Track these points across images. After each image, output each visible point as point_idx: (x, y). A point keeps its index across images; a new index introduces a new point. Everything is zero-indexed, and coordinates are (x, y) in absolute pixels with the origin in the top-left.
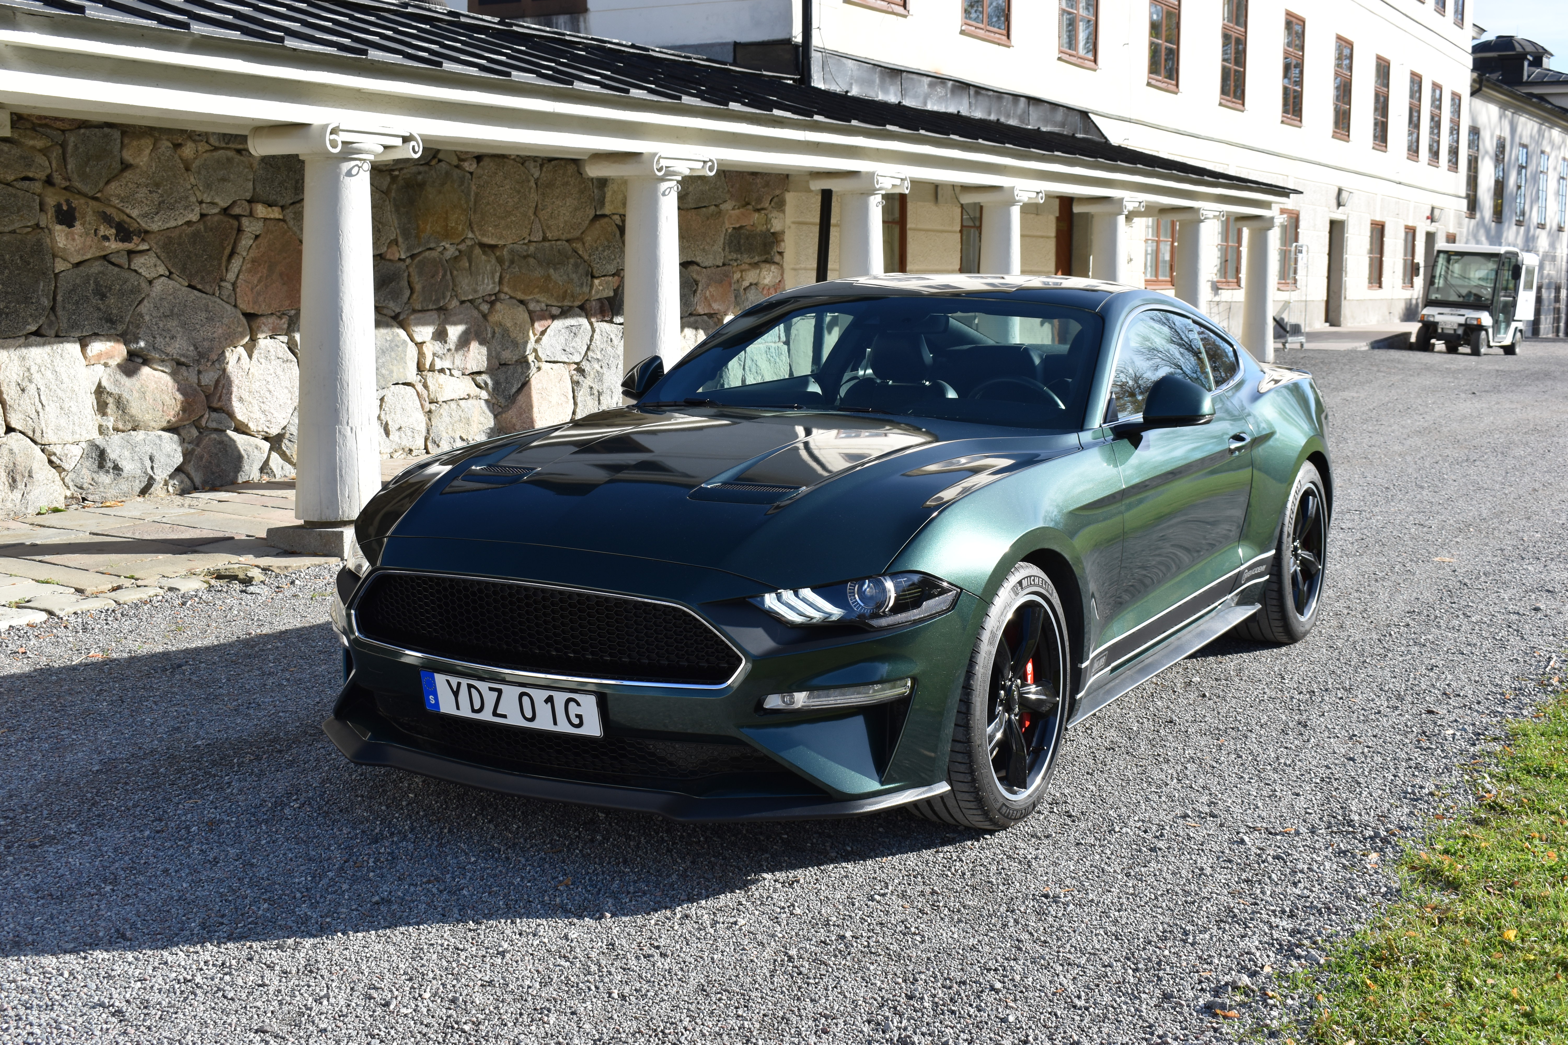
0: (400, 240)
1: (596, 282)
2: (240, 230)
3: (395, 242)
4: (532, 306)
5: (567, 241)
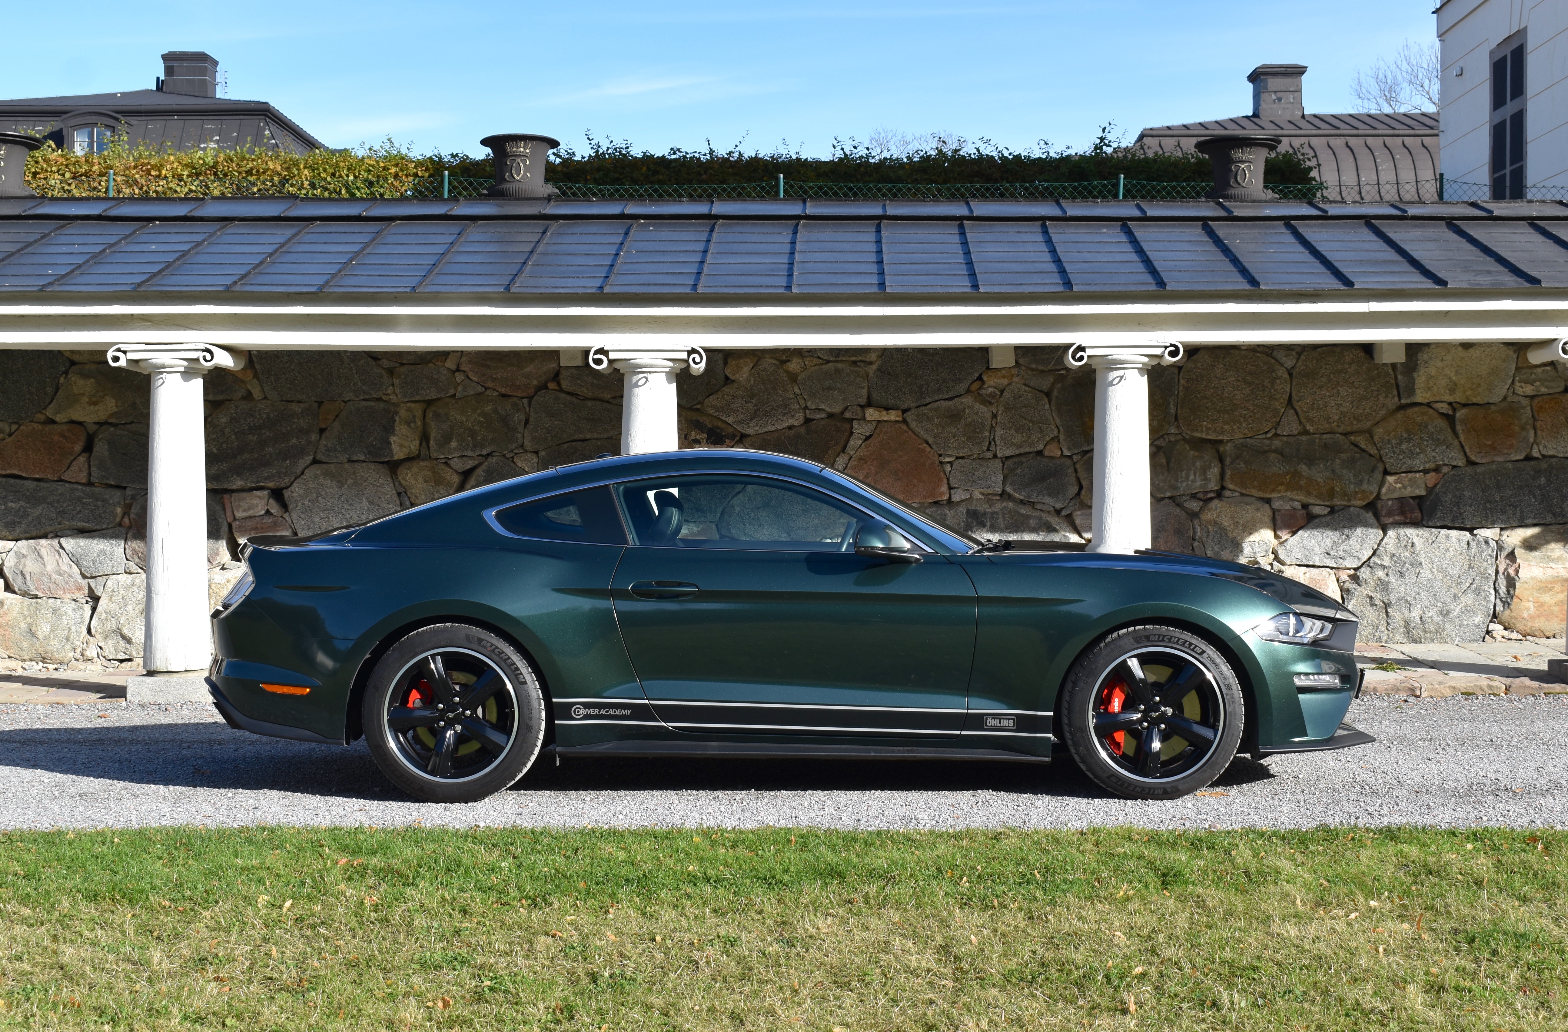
0: (1062, 437)
1: (1391, 479)
2: (852, 433)
3: (1056, 439)
4: (1276, 505)
5: (1345, 434)
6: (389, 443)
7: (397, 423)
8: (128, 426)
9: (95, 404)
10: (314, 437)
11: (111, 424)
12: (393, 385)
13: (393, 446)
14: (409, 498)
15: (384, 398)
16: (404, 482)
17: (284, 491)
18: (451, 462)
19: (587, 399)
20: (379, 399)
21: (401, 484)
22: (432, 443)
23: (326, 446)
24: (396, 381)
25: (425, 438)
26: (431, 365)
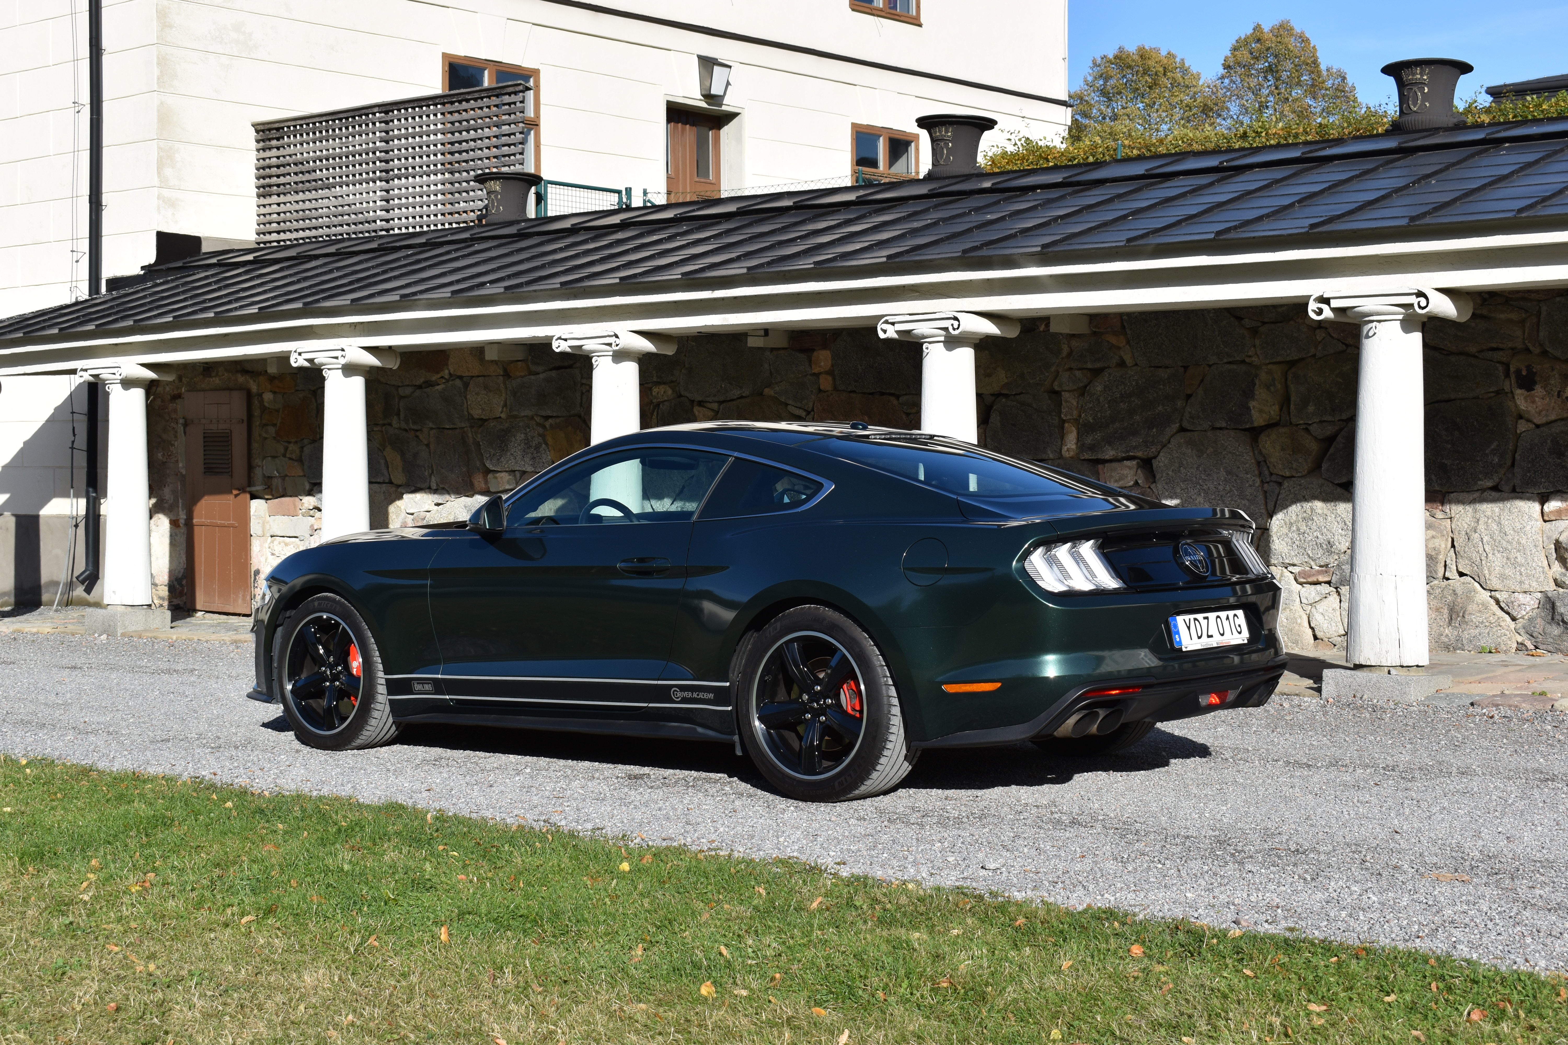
6: (1249, 408)
7: (1257, 386)
8: (1018, 397)
9: (989, 375)
10: (1180, 403)
11: (1006, 396)
12: (1254, 346)
13: (1253, 412)
14: (1268, 467)
15: (1247, 360)
16: (1264, 451)
17: (1153, 461)
18: (1311, 428)
19: (1452, 353)
20: (1243, 362)
21: (1261, 453)
22: (1292, 407)
23: (1190, 413)
24: (1257, 342)
25: (1286, 401)
26: (1292, 322)
